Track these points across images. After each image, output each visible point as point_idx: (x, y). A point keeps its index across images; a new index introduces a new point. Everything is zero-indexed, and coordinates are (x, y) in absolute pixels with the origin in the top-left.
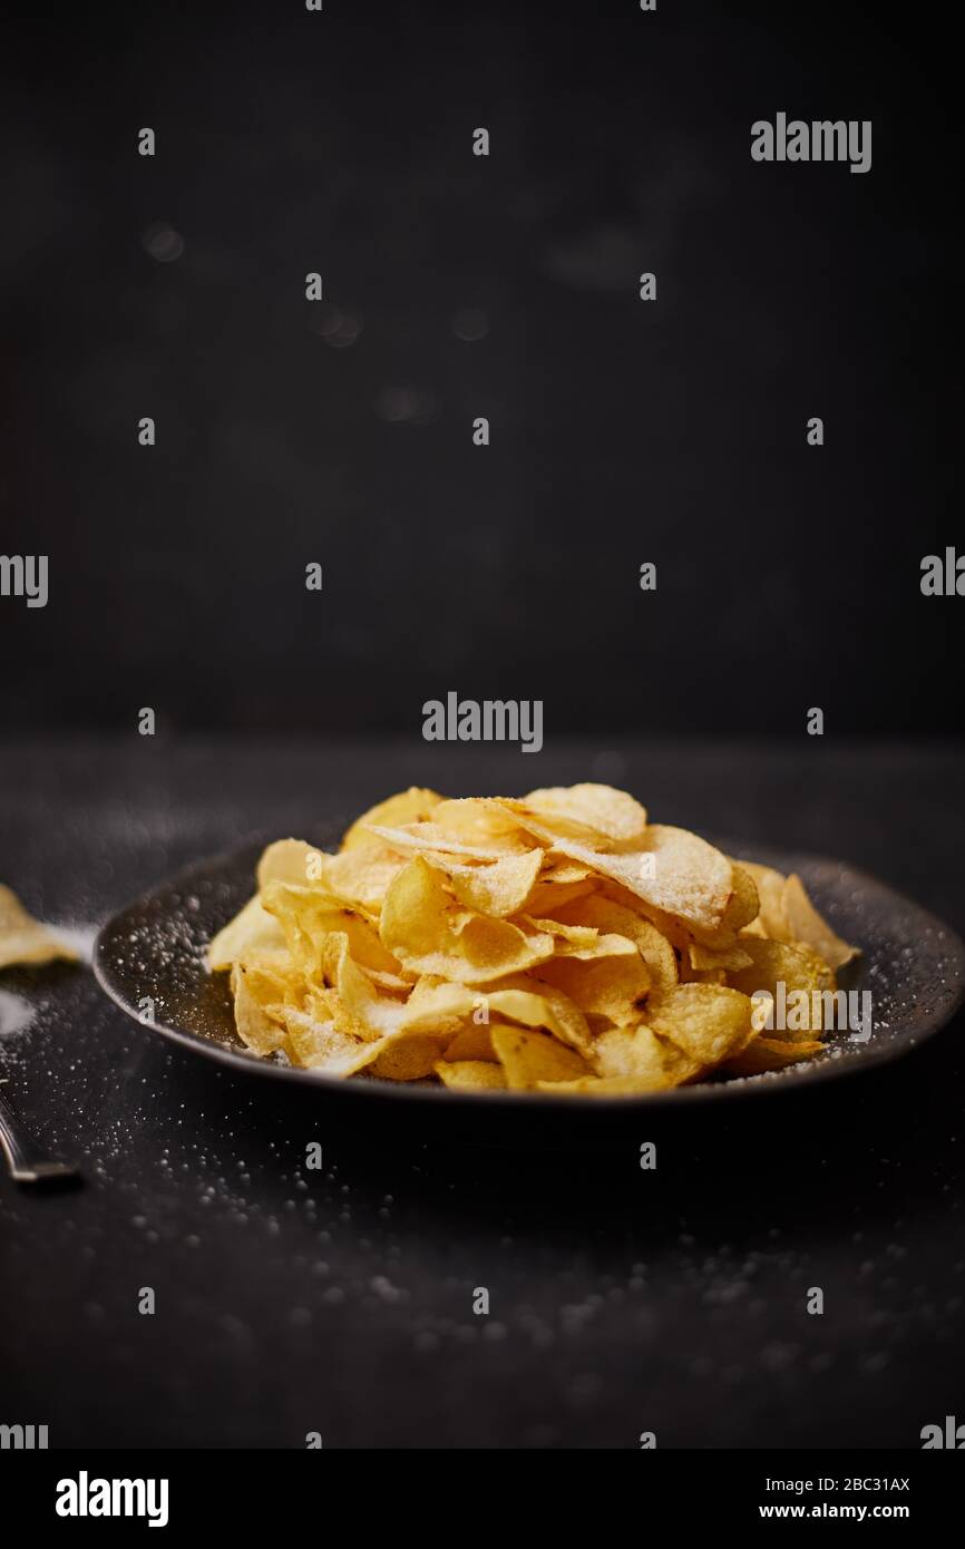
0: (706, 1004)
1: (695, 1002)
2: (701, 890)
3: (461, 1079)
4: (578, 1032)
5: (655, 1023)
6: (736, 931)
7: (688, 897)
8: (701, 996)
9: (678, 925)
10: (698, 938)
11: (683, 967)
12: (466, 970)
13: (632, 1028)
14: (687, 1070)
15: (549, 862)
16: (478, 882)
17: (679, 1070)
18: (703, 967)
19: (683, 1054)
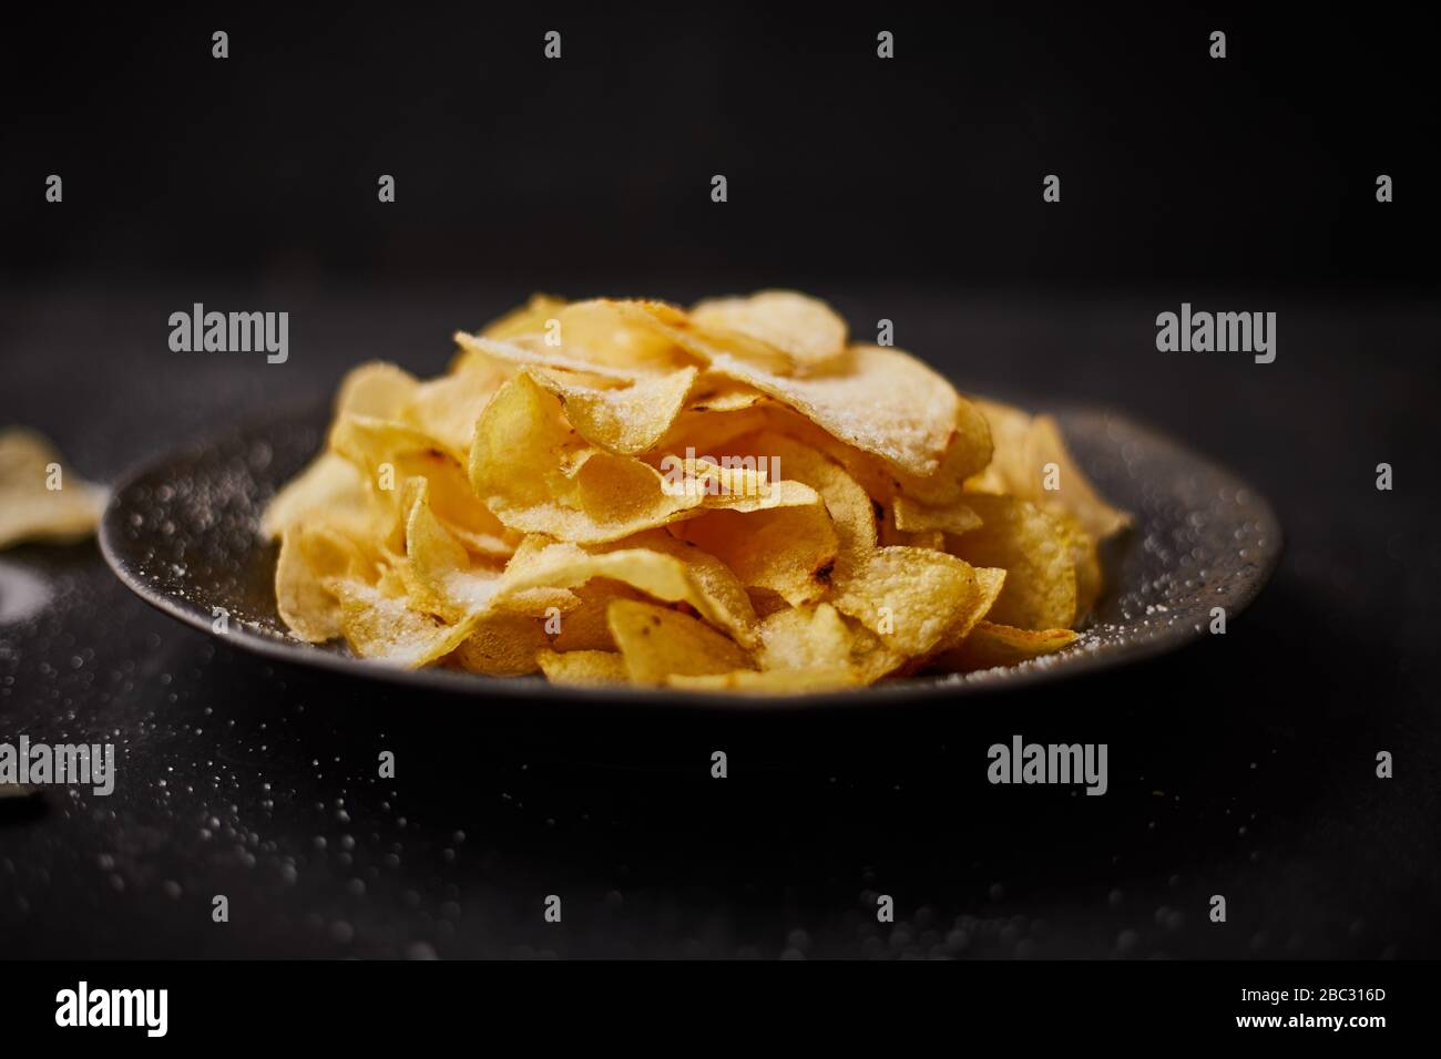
0: (913, 574)
1: (897, 573)
2: (914, 425)
3: (571, 672)
4: (734, 612)
5: (841, 601)
6: (960, 482)
7: (894, 434)
8: (906, 564)
9: (881, 473)
10: (907, 489)
11: (886, 528)
12: (583, 527)
13: (809, 606)
14: (884, 663)
15: (707, 387)
16: (604, 408)
17: (871, 665)
18: (912, 526)
19: (879, 642)
